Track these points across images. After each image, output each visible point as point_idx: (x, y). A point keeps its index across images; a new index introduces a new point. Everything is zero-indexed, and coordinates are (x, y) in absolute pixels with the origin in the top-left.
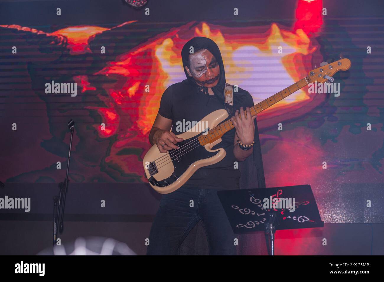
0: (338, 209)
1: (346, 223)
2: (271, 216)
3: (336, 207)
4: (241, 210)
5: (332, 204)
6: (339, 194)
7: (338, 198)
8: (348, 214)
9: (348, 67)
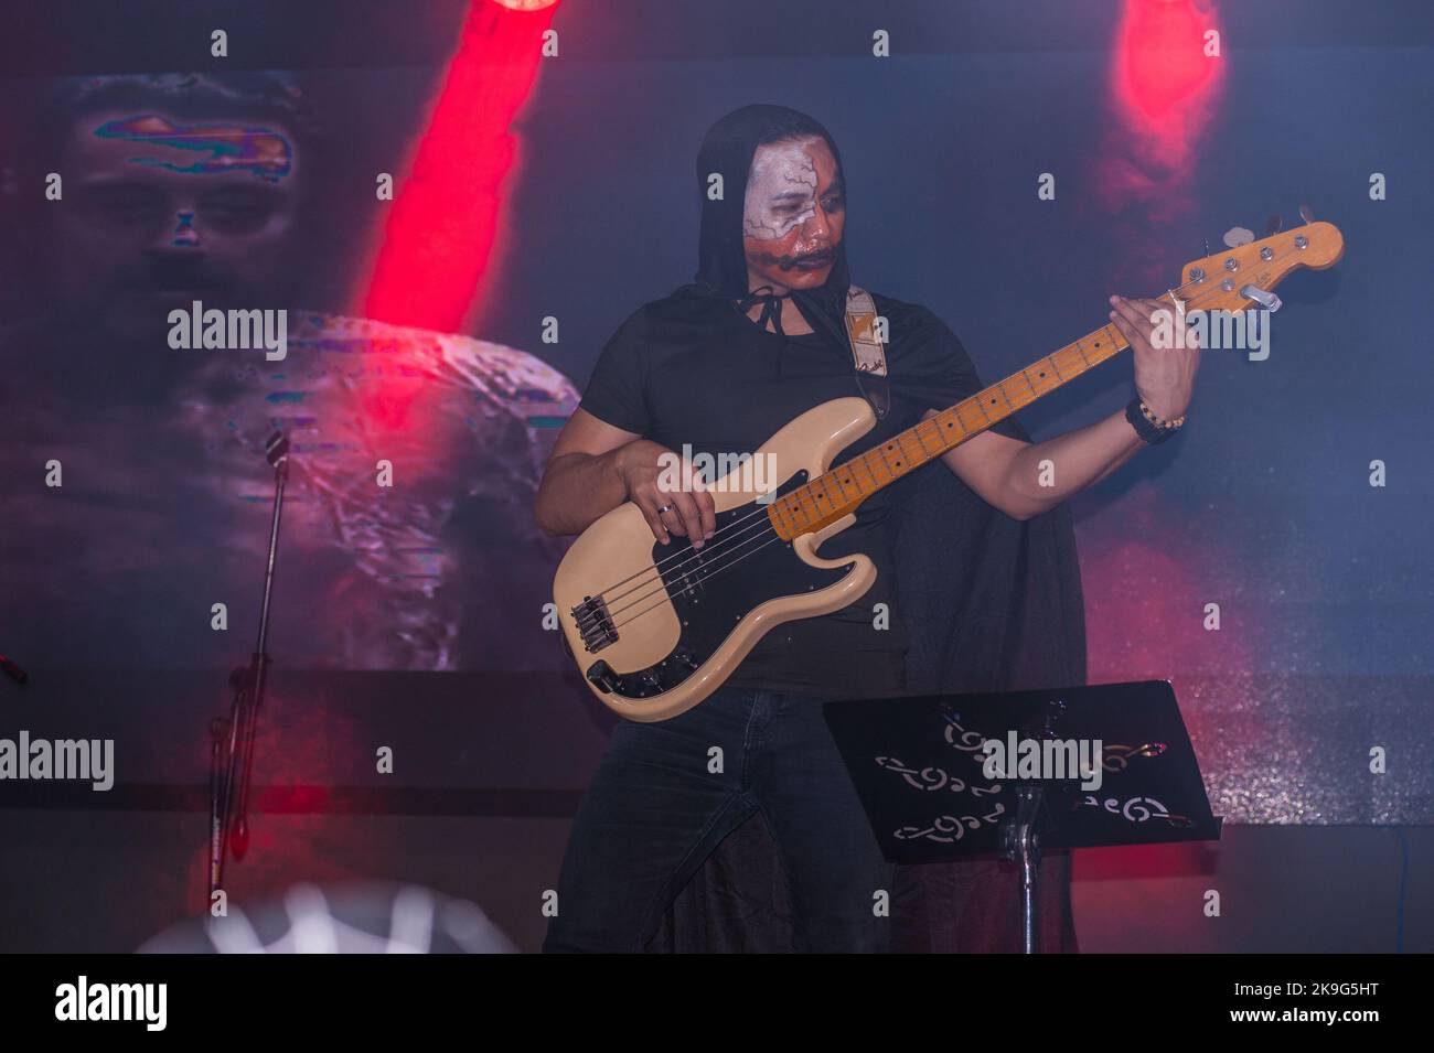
0: (1274, 770)
1: (1304, 825)
2: (1025, 797)
3: (1268, 766)
4: (912, 775)
5: (1250, 754)
6: (1280, 714)
7: (1274, 731)
8: (1311, 790)
9: (1333, 257)
